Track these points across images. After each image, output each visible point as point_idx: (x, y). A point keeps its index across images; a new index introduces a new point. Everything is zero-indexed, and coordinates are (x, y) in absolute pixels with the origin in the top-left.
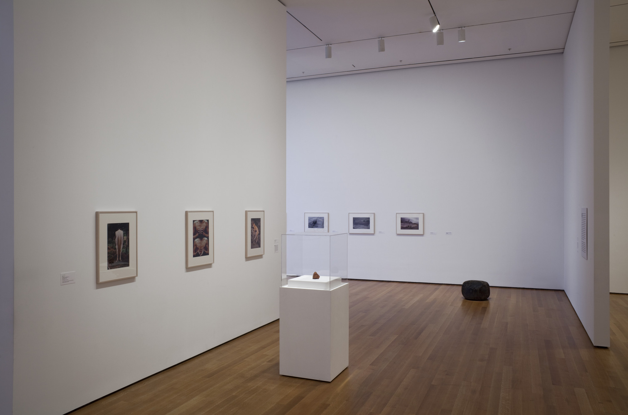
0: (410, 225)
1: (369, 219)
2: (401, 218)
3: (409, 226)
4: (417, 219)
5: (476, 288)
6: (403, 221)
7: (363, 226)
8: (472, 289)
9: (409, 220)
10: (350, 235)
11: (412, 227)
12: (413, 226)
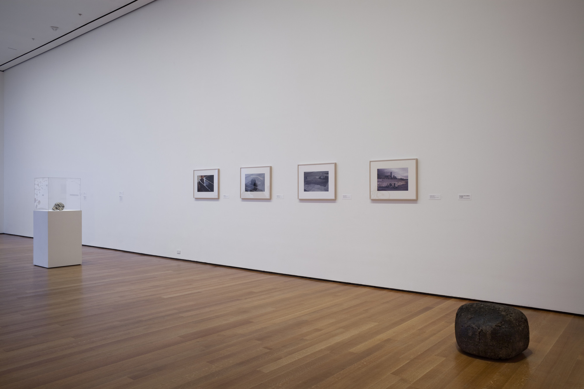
0: (393, 182)
1: (328, 174)
2: (379, 171)
3: (391, 185)
4: (406, 170)
5: (484, 328)
6: (382, 175)
7: (319, 186)
8: (473, 328)
9: (391, 173)
10: (301, 202)
11: (396, 186)
12: (398, 184)
